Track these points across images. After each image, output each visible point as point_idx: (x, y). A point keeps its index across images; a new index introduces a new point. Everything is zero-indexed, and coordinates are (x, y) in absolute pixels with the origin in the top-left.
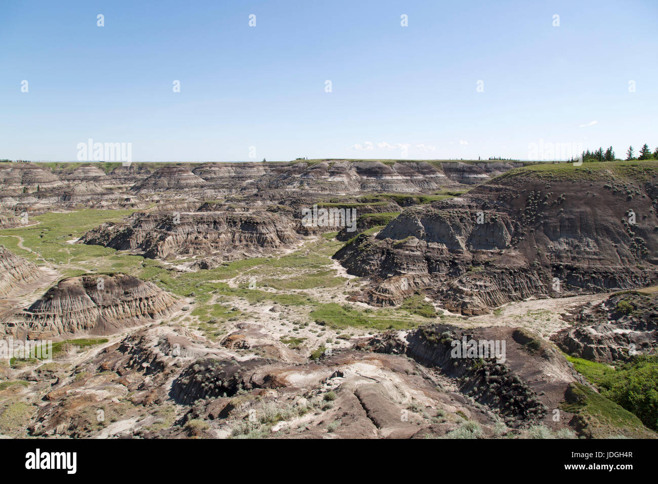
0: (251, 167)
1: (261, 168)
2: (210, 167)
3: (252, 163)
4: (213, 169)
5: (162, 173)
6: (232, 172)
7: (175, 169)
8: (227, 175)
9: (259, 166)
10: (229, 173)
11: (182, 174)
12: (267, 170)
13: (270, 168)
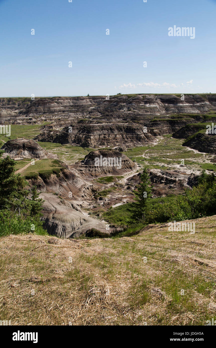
0: (82, 99)
3: (82, 97)
4: (59, 101)
5: (39, 104)
6: (71, 103)
7: (46, 101)
9: (87, 99)
10: (69, 103)
11: (50, 104)
12: (91, 101)
13: (93, 100)
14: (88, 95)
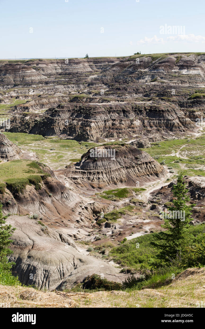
0: (77, 63)
1: (86, 64)
2: (37, 64)
3: (77, 59)
4: (40, 65)
5: (7, 70)
6: (59, 69)
7: (18, 67)
8: (54, 71)
9: (84, 62)
10: (56, 70)
11: (25, 71)
12: (92, 66)
13: (95, 64)
14: (87, 57)
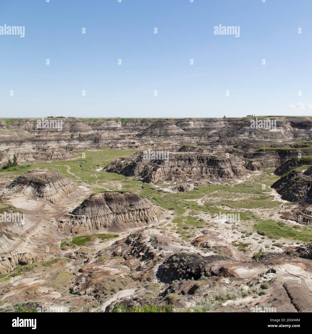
0: (215, 122)
1: (222, 122)
2: (188, 122)
3: (216, 118)
5: (156, 125)
6: (202, 125)
7: (164, 123)
8: (199, 127)
9: (221, 121)
10: (200, 125)
11: (169, 126)
12: (226, 123)
13: (228, 122)
14: (225, 117)
